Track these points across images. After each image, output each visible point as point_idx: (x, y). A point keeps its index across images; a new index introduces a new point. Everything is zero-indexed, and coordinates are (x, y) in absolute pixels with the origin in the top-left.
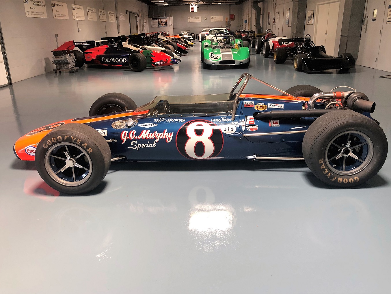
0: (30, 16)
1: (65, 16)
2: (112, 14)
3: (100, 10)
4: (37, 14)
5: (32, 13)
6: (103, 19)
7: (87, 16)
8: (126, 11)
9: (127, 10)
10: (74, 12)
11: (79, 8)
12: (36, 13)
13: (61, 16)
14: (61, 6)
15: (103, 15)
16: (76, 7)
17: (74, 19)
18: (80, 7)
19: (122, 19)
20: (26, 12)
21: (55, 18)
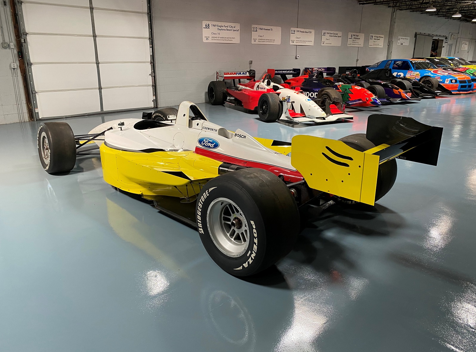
0: (210, 41)
1: (273, 41)
2: (378, 38)
3: (350, 34)
4: (221, 39)
5: (213, 39)
6: (355, 44)
7: (318, 39)
8: (416, 33)
9: (418, 32)
10: (293, 37)
11: (303, 32)
12: (219, 39)
13: (265, 41)
14: (269, 30)
15: (355, 40)
16: (298, 31)
17: (291, 44)
18: (307, 30)
19: (402, 44)
20: (204, 37)
21: (253, 42)
